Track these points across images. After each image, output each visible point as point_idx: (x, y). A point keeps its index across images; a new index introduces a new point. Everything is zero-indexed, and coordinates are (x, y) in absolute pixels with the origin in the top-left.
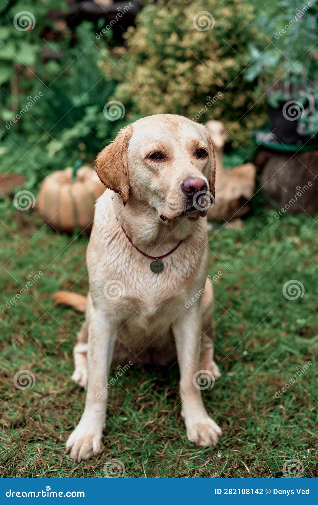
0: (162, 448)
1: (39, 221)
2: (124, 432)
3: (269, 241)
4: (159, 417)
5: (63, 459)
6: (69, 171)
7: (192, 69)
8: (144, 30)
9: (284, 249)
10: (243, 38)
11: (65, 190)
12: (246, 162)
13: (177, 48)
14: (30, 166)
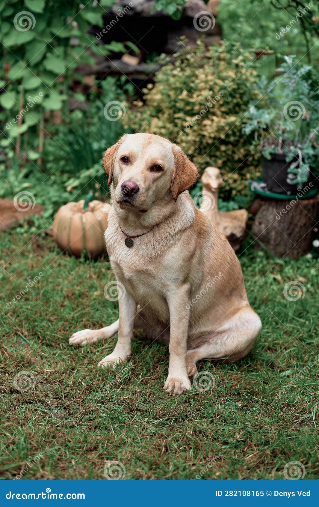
0: (132, 417)
1: (53, 245)
2: (103, 404)
3: (254, 276)
4: (133, 394)
5: (49, 418)
6: (82, 202)
7: (199, 123)
8: (160, 87)
9: (266, 283)
10: (245, 98)
11: (77, 217)
12: (240, 208)
13: (188, 103)
14: (50, 199)
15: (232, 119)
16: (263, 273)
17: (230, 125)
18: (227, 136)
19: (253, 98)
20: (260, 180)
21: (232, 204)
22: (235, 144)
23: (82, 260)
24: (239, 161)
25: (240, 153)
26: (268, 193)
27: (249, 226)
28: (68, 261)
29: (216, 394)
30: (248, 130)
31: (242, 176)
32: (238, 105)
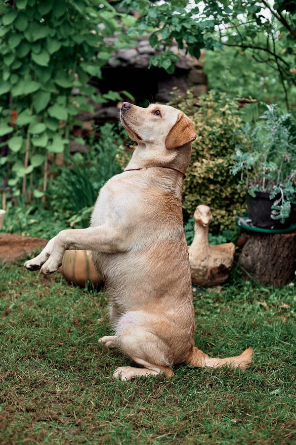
1: (59, 275)
9: (254, 309)
15: (220, 161)
16: (250, 301)
17: (218, 166)
18: (215, 175)
19: (238, 142)
20: (245, 215)
21: (220, 238)
22: (223, 183)
23: (86, 289)
24: (226, 198)
25: (228, 191)
26: (254, 228)
27: (236, 258)
28: (73, 291)
29: (213, 411)
30: (234, 171)
31: (229, 212)
32: (225, 148)
